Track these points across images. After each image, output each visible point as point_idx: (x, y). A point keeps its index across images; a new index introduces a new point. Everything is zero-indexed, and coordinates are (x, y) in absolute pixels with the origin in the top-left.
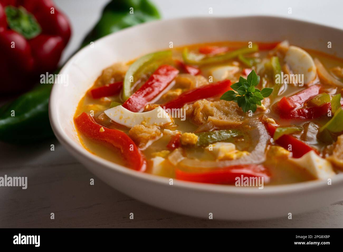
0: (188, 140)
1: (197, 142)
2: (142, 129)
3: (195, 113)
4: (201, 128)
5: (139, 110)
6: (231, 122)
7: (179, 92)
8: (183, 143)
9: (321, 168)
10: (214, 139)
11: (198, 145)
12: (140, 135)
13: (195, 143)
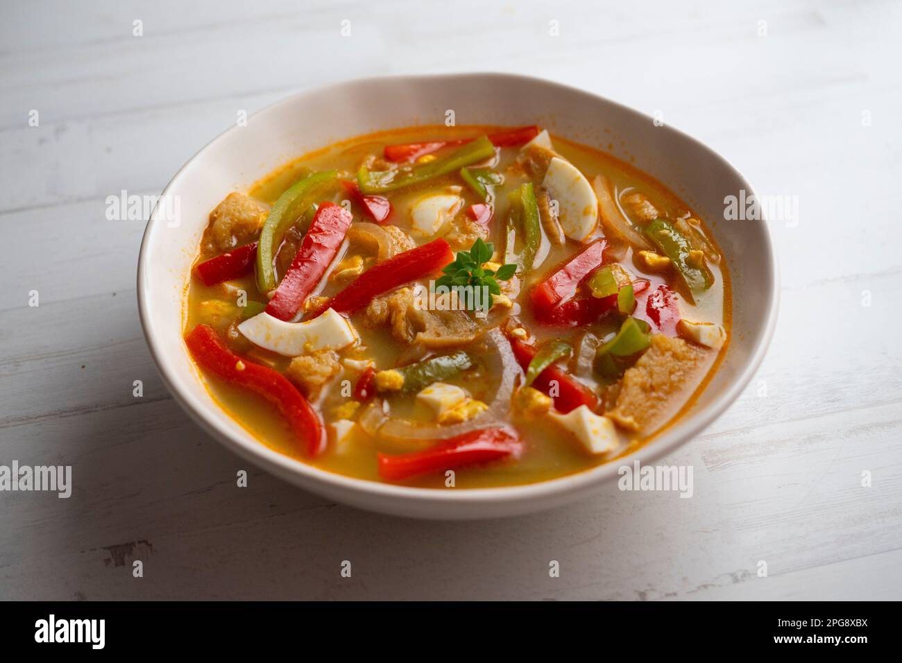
0: (387, 384)
1: (404, 386)
2: (310, 366)
3: (393, 320)
4: (407, 356)
5: (295, 314)
6: (456, 338)
7: (359, 267)
8: (380, 389)
9: (596, 432)
10: (429, 377)
11: (405, 390)
12: (309, 378)
13: (399, 387)
